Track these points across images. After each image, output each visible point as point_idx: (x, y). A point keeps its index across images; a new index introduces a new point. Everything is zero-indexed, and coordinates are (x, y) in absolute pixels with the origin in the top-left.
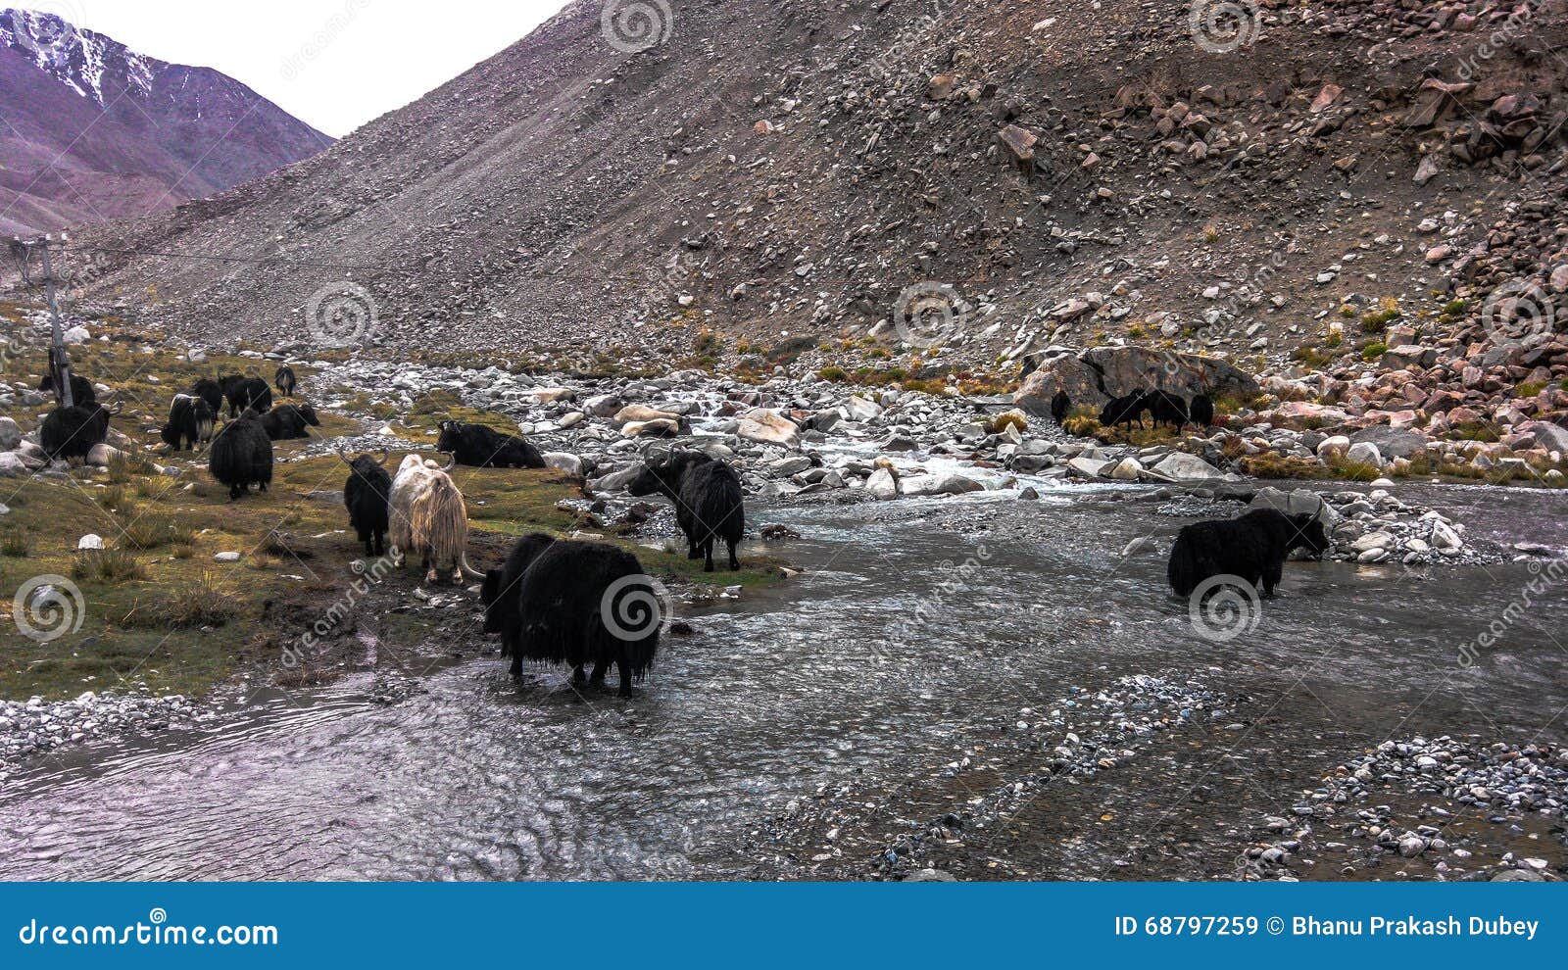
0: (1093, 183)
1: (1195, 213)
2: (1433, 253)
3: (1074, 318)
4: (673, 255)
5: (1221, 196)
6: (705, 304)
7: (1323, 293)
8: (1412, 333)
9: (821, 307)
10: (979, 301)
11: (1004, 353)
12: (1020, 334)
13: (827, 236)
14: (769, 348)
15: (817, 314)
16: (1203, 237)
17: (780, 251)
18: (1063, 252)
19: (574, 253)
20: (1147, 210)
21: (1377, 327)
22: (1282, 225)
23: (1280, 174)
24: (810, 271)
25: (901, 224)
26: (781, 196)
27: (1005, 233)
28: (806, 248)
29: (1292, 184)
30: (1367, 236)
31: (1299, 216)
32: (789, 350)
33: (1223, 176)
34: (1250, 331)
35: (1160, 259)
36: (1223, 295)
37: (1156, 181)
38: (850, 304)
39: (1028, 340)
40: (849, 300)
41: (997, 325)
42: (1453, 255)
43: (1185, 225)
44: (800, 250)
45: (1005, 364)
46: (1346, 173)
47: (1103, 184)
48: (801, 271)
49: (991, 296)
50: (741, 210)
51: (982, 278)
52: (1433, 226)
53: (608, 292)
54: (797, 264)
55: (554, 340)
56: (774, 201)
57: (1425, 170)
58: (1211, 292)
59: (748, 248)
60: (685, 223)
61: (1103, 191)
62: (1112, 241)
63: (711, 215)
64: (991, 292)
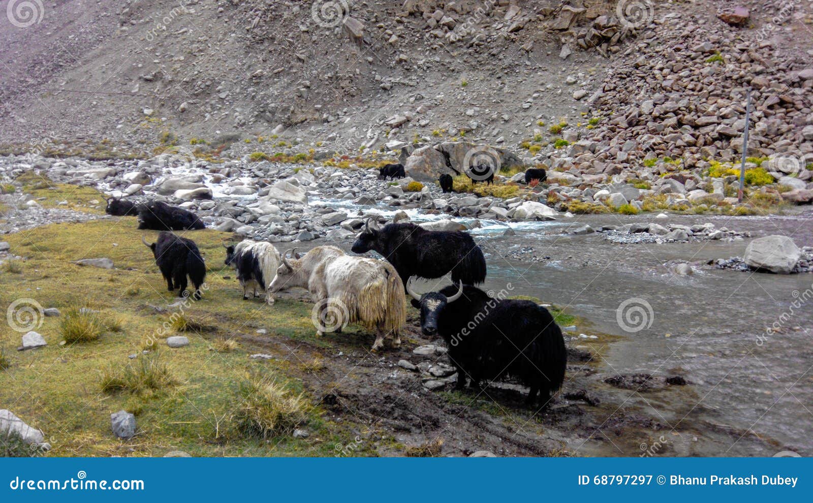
0: (395, 52)
1: (453, 70)
2: (577, 94)
3: (399, 125)
4: (135, 84)
5: (465, 62)
6: (161, 114)
7: (527, 113)
8: (576, 134)
9: (239, 117)
10: (338, 115)
11: (363, 144)
12: (369, 134)
13: (235, 75)
14: (210, 141)
15: (237, 120)
16: (459, 82)
17: (207, 84)
18: (384, 89)
19: (67, 83)
20: (428, 68)
21: (558, 132)
22: (499, 78)
23: (494, 51)
24: (228, 96)
25: (282, 71)
26: (201, 51)
27: (350, 77)
28: (223, 82)
29: (501, 56)
30: (542, 84)
31: (506, 73)
32: (224, 142)
33: (465, 51)
34: (495, 133)
35: (439, 94)
36: (477, 114)
37: (430, 52)
38: (257, 116)
39: (376, 137)
40: (256, 113)
41: (354, 128)
42: (586, 95)
43: (449, 76)
44: (219, 83)
45: (366, 151)
46: (527, 52)
47: (402, 52)
48: (223, 95)
49: (345, 113)
50: (176, 59)
51: (339, 102)
52: (574, 80)
53: (95, 106)
54: (219, 91)
55: (65, 136)
56: (197, 54)
57: (565, 52)
58: (470, 112)
59: (186, 82)
60: (140, 65)
61: (403, 56)
62: (411, 83)
63: (156, 61)
64: (345, 110)
